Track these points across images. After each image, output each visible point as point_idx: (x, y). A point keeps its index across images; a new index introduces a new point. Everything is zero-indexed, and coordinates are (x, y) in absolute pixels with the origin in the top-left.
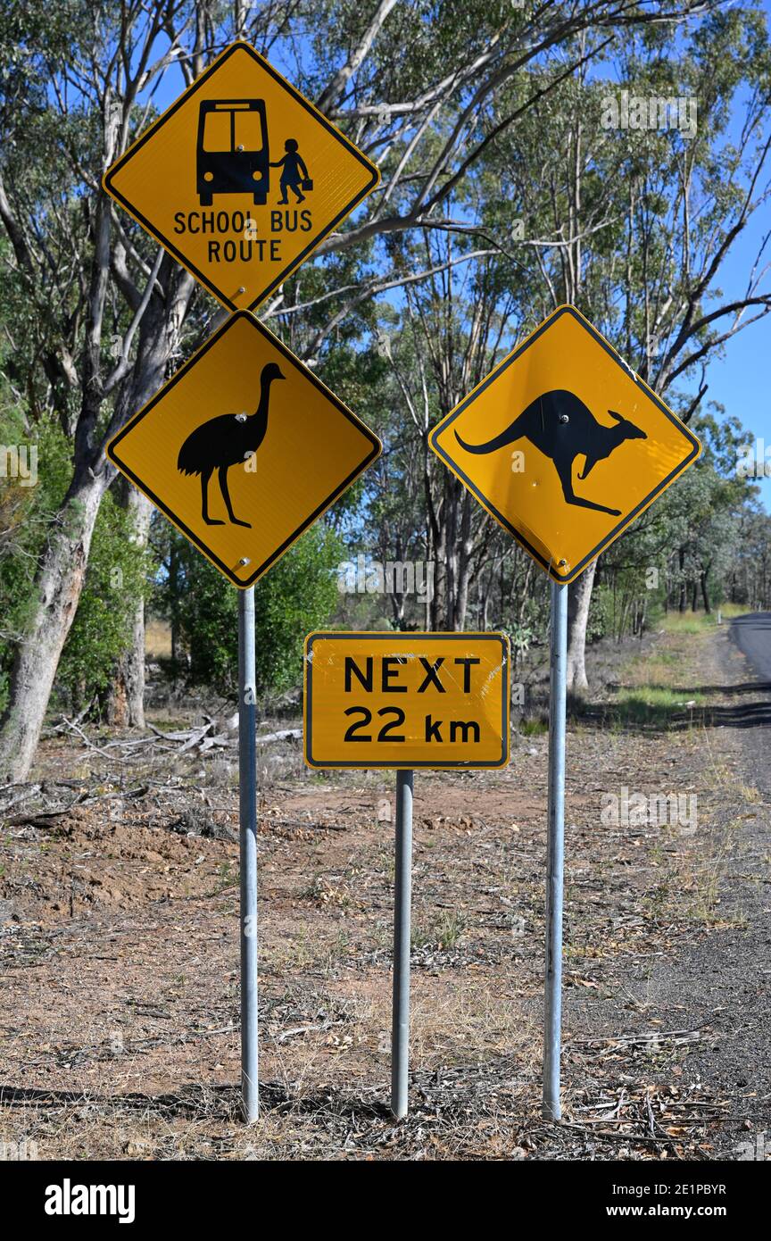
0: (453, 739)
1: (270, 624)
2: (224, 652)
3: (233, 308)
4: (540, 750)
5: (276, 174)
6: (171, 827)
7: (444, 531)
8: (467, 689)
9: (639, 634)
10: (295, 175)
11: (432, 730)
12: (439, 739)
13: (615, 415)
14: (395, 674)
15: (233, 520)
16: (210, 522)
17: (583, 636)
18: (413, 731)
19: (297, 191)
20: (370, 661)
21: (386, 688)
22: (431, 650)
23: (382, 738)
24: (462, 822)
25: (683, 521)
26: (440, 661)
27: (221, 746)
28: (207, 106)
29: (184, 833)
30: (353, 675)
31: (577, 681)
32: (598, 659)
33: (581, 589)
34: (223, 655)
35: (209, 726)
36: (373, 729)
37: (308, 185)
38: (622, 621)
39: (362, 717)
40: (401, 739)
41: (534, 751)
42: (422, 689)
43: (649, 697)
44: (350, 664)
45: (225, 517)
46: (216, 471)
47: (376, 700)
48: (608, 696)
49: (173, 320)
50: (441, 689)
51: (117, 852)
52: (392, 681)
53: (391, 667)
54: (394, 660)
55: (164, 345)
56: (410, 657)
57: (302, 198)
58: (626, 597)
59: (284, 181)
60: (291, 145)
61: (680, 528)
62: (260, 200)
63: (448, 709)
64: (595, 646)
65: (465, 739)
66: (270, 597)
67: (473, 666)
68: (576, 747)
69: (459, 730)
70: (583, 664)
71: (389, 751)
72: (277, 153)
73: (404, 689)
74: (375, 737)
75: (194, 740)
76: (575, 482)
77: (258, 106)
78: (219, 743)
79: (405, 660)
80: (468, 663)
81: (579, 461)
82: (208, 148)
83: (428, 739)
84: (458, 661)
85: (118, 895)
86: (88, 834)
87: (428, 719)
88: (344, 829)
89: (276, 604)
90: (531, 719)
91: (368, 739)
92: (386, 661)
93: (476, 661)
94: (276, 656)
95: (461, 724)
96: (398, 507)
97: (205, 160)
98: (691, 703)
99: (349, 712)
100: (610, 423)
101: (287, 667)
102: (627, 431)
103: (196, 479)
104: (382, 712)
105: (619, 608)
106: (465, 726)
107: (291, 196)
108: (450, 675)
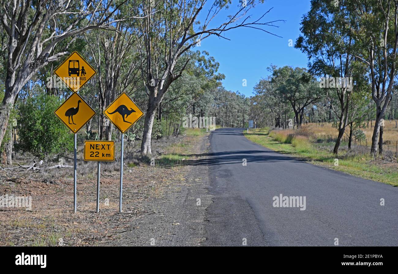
0: (106, 156)
1: (50, 133)
2: (36, 141)
3: (74, 92)
4: (132, 171)
5: (80, 72)
6: (43, 182)
7: (105, 100)
8: (108, 149)
9: (176, 136)
10: (83, 72)
11: (103, 155)
12: (104, 157)
13: (131, 109)
14: (98, 147)
15: (73, 123)
16: (70, 124)
17: (150, 137)
18: (100, 155)
19: (84, 74)
20: (94, 145)
21: (96, 149)
22: (103, 143)
23: (96, 156)
24: (109, 183)
25: (191, 96)
26: (104, 145)
27: (38, 170)
28: (70, 61)
29: (46, 183)
30: (91, 147)
31: (148, 152)
32: (159, 145)
33: (149, 122)
34: (35, 143)
35: (35, 163)
36: (94, 155)
37: (85, 73)
38: (169, 131)
39: (93, 153)
40: (98, 156)
41: (130, 171)
42: (102, 149)
43: (171, 157)
44: (91, 145)
45: (72, 123)
46: (71, 116)
47: (95, 151)
48: (158, 157)
49: (32, 52)
50: (105, 149)
51: (32, 186)
52: (97, 148)
53: (97, 146)
54: (98, 145)
55: (30, 59)
56: (100, 144)
57: (84, 75)
58: (171, 123)
59: (82, 73)
60: (83, 67)
61: (189, 99)
62: (78, 75)
63: (105, 152)
64: (159, 140)
65: (108, 156)
66: (50, 124)
67: (109, 146)
68: (144, 170)
69: (107, 155)
70: (150, 146)
71: (97, 158)
72: (81, 68)
73: (99, 149)
74: (95, 156)
75: (31, 168)
76: (125, 119)
77: (78, 61)
78: (37, 169)
79: (99, 145)
80: (109, 145)
81: (126, 115)
82: (70, 67)
83: (103, 156)
84: (107, 145)
85: (36, 193)
86: (24, 183)
87: (103, 154)
88: (81, 183)
89: (52, 127)
90: (131, 163)
91: (93, 156)
92: (96, 145)
93: (110, 145)
94: (52, 143)
95: (108, 154)
96: (89, 91)
97: (70, 69)
98: (184, 159)
99: (91, 152)
100: (130, 110)
101: (55, 146)
102: (133, 111)
103: (68, 117)
104: (96, 152)
105: (168, 127)
106: (108, 155)
107: (83, 75)
108: (106, 147)
